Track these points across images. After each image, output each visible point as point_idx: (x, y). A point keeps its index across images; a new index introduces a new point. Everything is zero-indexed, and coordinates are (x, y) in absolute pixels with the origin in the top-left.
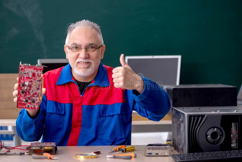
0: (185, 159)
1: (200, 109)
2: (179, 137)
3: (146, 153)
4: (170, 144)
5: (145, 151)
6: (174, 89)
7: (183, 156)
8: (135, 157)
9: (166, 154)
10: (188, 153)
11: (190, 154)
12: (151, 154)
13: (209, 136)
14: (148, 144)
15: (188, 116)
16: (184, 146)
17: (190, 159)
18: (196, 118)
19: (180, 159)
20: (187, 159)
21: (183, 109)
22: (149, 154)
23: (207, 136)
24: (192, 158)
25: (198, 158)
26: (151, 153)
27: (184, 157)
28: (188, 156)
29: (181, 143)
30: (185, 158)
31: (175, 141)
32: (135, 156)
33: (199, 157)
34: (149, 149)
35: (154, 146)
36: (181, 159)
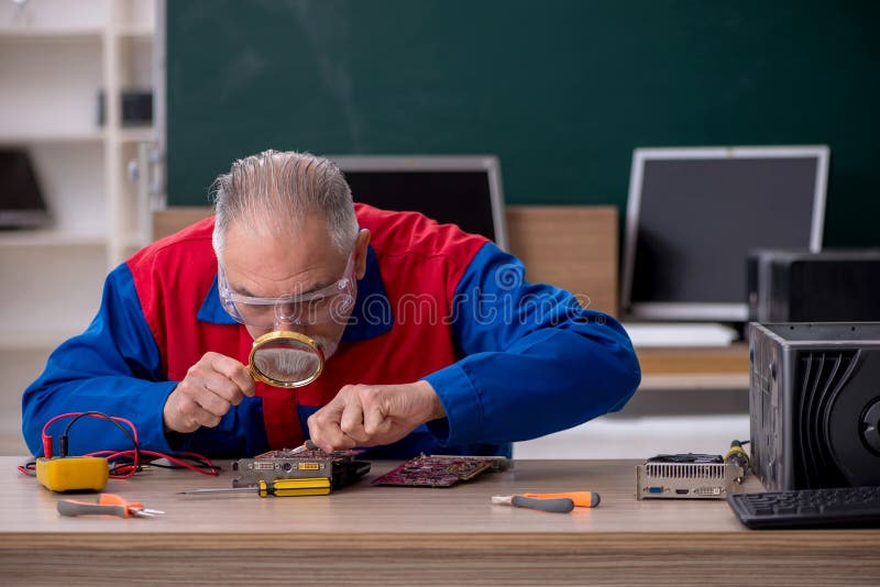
0: (772, 513)
1: (853, 329)
2: (767, 431)
3: (643, 486)
4: (739, 455)
5: (639, 478)
6: (797, 265)
7: (771, 499)
8: (596, 504)
9: (716, 492)
10: (791, 489)
11: (795, 495)
12: (659, 490)
13: (871, 429)
14: (654, 455)
15: (791, 353)
16: (780, 465)
17: (795, 511)
18: (823, 360)
19: (754, 511)
20: (780, 512)
21: (792, 328)
22: (653, 490)
23: (863, 426)
24: (799, 509)
25: (822, 508)
26: (658, 486)
27: (771, 505)
28: (789, 498)
29: (772, 452)
30: (776, 509)
31: (758, 445)
32: (592, 501)
33: (829, 503)
34: (654, 471)
35: (672, 461)
36: (758, 513)
